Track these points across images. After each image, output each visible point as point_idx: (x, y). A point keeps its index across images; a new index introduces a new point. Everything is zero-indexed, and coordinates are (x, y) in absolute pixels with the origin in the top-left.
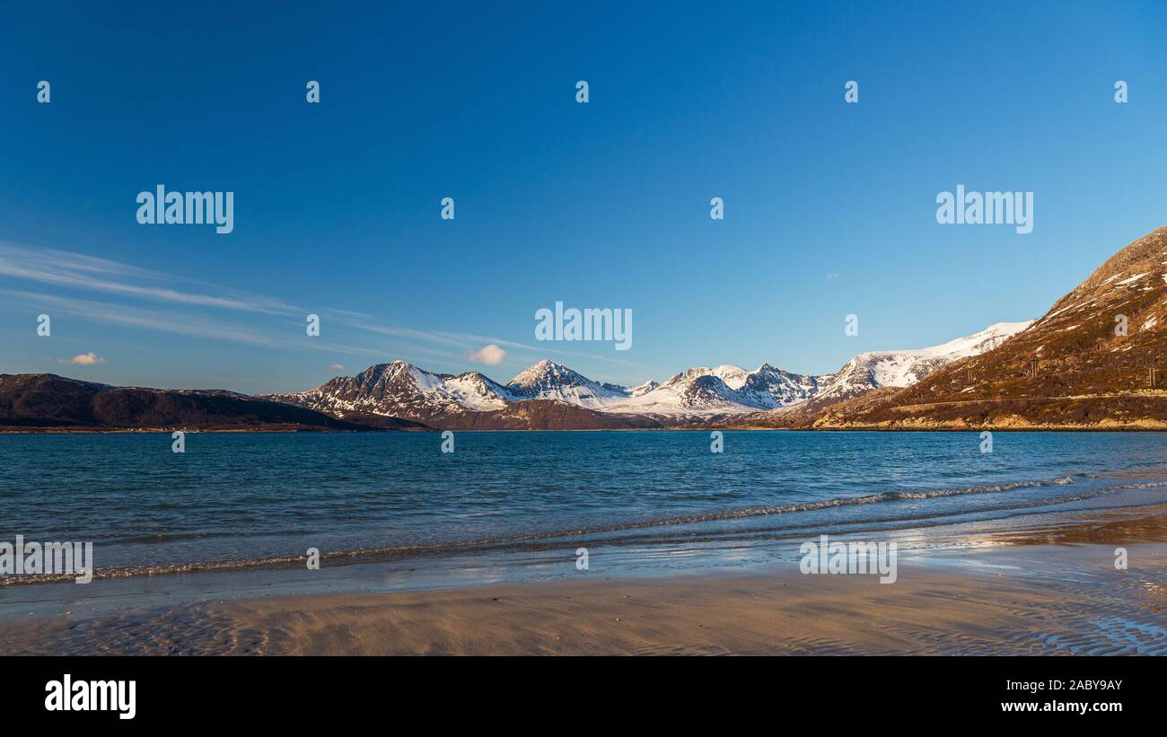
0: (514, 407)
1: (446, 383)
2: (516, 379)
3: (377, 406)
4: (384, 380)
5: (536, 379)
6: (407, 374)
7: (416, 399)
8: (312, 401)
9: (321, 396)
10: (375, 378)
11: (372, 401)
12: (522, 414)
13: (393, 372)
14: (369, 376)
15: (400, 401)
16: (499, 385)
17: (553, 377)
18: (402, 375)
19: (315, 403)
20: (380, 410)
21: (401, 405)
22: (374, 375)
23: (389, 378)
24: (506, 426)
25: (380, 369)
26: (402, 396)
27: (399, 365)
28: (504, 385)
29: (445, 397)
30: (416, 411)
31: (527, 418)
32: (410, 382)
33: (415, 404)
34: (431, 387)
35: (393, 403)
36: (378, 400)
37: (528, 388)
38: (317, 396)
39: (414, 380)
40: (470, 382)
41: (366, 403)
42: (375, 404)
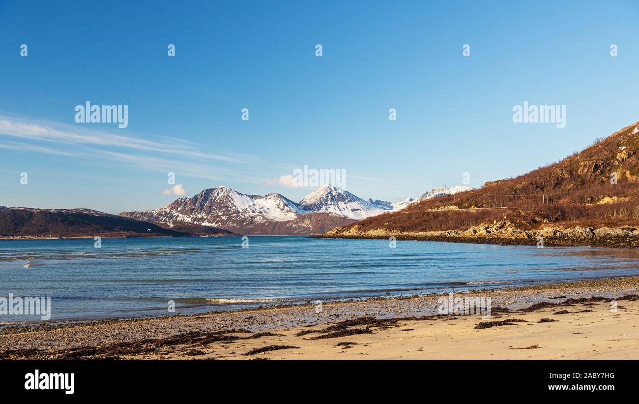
0: (301, 218)
1: (255, 202)
2: (306, 198)
3: (207, 219)
4: (211, 200)
5: (320, 198)
6: (228, 195)
7: (233, 213)
8: (162, 215)
9: (168, 212)
10: (206, 199)
11: (203, 215)
12: (307, 223)
13: (218, 194)
14: (201, 197)
15: (223, 215)
16: (293, 203)
17: (332, 196)
18: (224, 197)
19: (164, 216)
20: (209, 222)
21: (224, 218)
22: (205, 197)
23: (215, 199)
24: (295, 232)
25: (209, 192)
26: (224, 211)
27: (222, 189)
28: (297, 202)
29: (254, 212)
30: (234, 222)
31: (310, 226)
32: (230, 201)
33: (233, 217)
34: (244, 204)
35: (218, 216)
36: (207, 214)
37: (314, 205)
38: (166, 212)
39: (233, 200)
40: (272, 200)
41: (199, 216)
42: (205, 217)
